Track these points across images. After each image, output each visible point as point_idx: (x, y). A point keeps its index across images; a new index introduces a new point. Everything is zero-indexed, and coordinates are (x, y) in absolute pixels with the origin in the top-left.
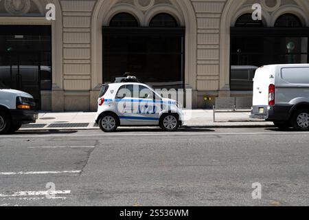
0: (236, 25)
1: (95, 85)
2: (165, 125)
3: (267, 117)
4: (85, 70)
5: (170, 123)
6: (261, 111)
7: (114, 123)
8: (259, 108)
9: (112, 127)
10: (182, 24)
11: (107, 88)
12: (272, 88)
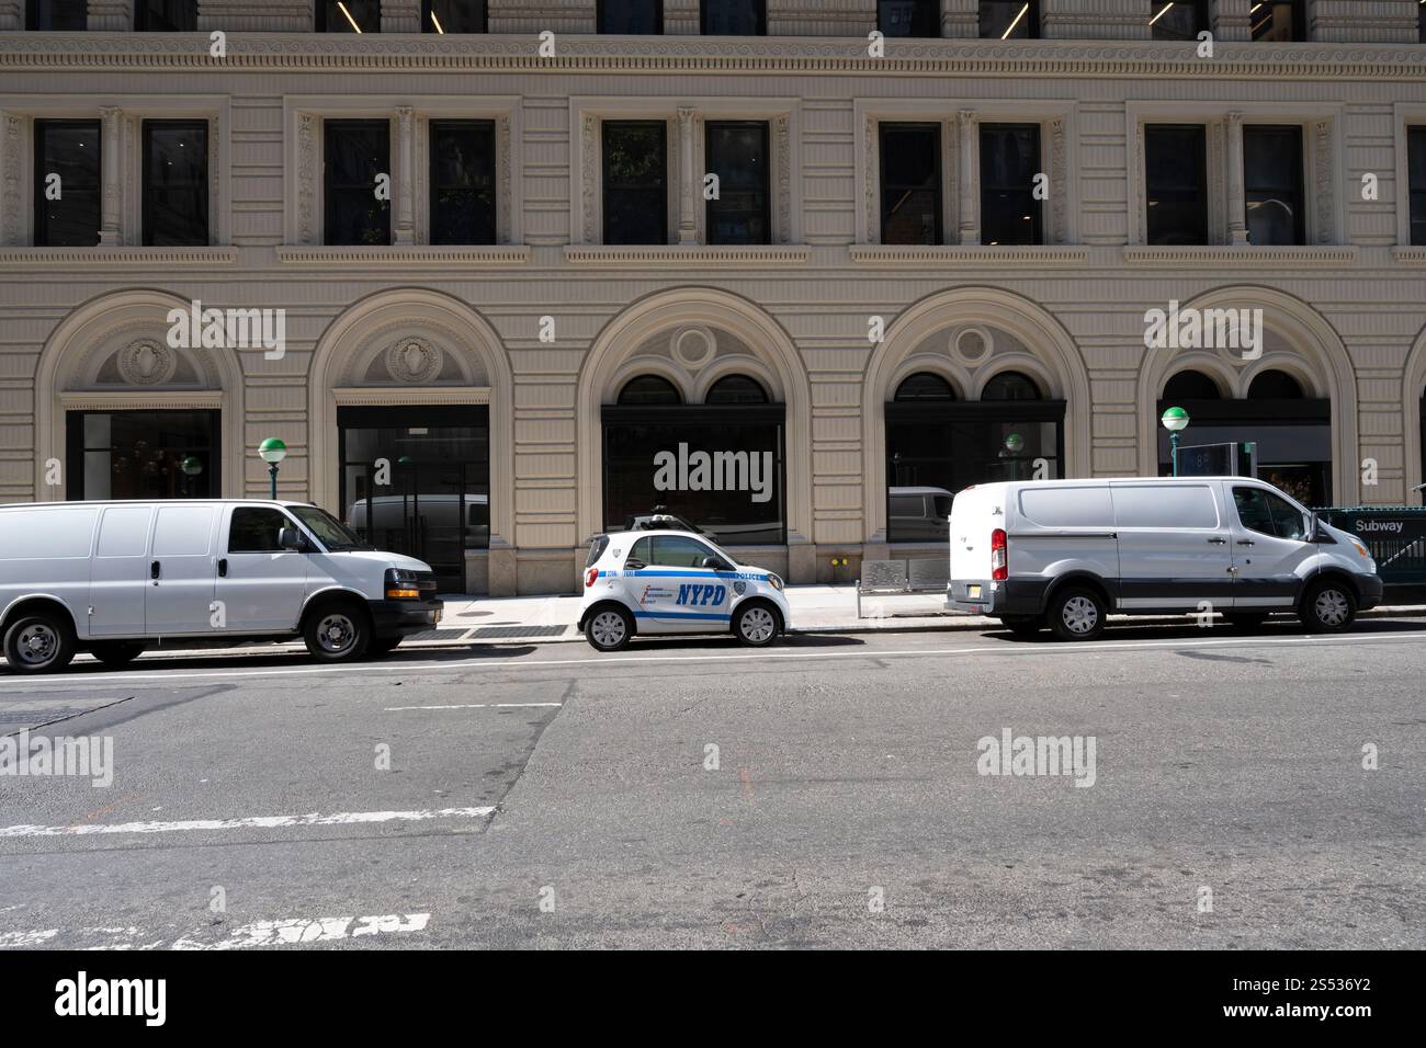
0: (896, 398)
1: (585, 536)
2: (745, 631)
3: (989, 608)
4: (564, 502)
5: (757, 625)
6: (975, 593)
7: (622, 629)
8: (969, 586)
9: (618, 639)
10: (778, 398)
11: (604, 545)
12: (1000, 538)
